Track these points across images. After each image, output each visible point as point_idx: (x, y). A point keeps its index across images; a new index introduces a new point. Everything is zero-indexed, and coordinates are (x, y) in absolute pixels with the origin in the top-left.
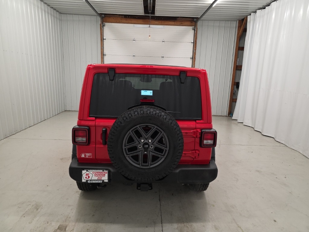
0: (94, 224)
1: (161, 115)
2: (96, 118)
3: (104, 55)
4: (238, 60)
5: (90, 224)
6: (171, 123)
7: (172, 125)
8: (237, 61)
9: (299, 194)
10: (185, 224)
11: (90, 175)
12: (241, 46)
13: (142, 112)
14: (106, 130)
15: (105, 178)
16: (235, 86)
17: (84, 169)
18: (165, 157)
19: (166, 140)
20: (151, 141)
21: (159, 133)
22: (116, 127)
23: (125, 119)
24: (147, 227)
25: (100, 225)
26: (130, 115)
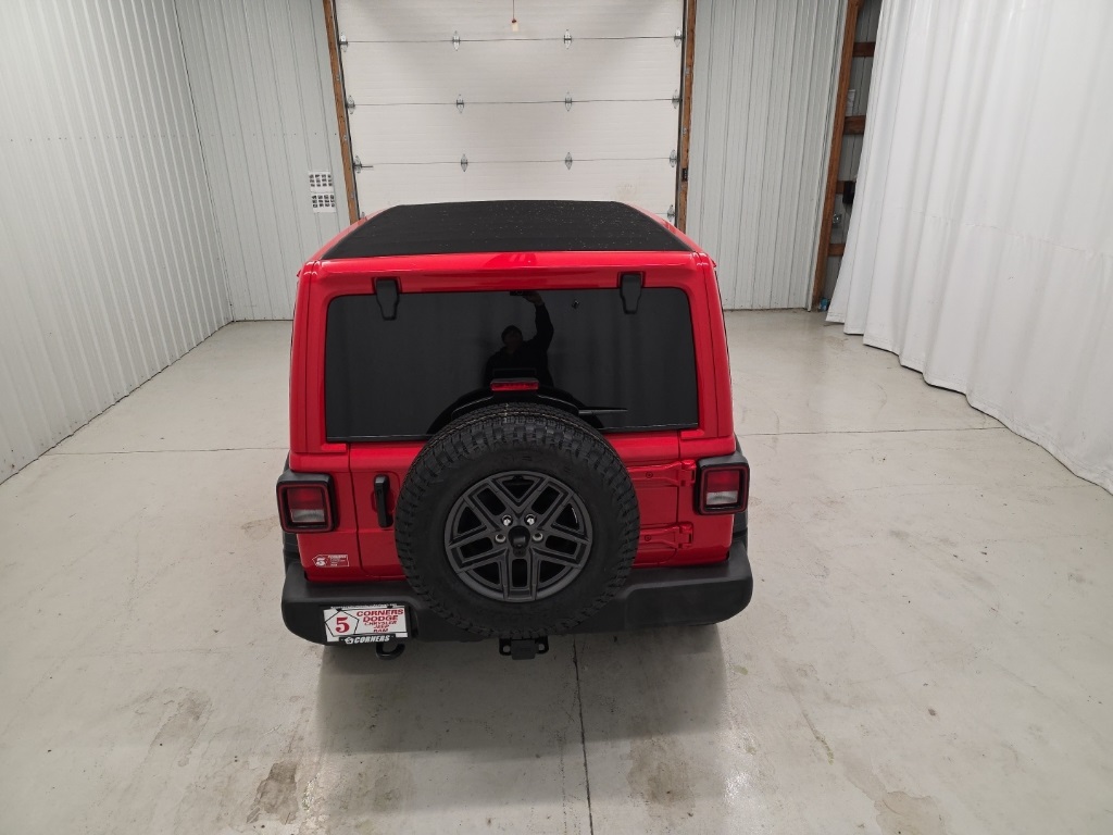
0: (378, 755)
1: (560, 444)
2: (350, 444)
3: (347, 106)
4: (852, 97)
5: (365, 757)
6: (596, 466)
7: (600, 470)
8: (846, 99)
9: (1022, 613)
10: (654, 739)
11: (351, 622)
12: (863, 39)
13: (499, 437)
14: (387, 484)
15: (400, 628)
16: (841, 197)
17: (328, 606)
18: (581, 565)
19: (581, 514)
20: (535, 521)
21: (558, 493)
22: (419, 487)
23: (444, 460)
24: (538, 756)
25: (395, 757)
26: (461, 450)
